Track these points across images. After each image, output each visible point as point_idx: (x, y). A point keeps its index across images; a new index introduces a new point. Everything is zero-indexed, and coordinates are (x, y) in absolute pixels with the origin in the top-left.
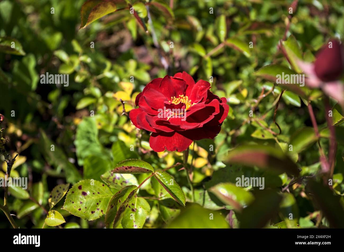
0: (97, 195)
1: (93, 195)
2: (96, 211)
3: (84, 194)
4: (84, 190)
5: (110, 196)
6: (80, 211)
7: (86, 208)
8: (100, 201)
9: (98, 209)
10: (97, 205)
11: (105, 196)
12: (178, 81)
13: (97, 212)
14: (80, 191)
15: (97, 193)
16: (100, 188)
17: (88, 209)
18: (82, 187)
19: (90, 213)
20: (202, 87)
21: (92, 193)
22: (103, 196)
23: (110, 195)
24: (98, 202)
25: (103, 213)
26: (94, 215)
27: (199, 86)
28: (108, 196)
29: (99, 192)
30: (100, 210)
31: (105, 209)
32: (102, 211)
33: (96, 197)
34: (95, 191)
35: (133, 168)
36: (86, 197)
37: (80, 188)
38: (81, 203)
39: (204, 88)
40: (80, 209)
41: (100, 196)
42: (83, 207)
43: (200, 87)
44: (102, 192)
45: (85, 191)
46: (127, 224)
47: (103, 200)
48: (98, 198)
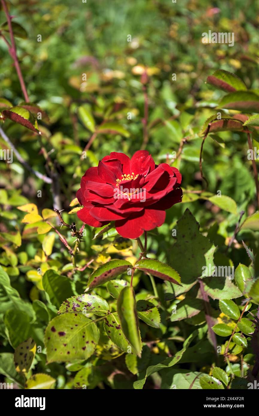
0: (77, 328)
1: (72, 330)
2: (86, 345)
3: (62, 334)
4: (59, 329)
5: (90, 323)
6: (70, 354)
7: (74, 347)
8: (84, 333)
9: (87, 342)
10: (85, 338)
11: (85, 325)
12: (112, 163)
13: (88, 346)
14: (56, 334)
15: (74, 326)
16: (75, 320)
17: (77, 348)
18: (55, 327)
19: (82, 351)
20: (142, 158)
21: (70, 329)
22: (84, 326)
23: (88, 322)
24: (83, 334)
25: (95, 344)
26: (87, 351)
27: (137, 159)
28: (87, 324)
29: (77, 324)
30: (90, 342)
31: (94, 338)
32: (93, 342)
33: (78, 330)
34: (71, 326)
35: (113, 271)
36: (66, 336)
37: (53, 329)
38: (65, 345)
39: (144, 158)
40: (69, 353)
41: (80, 327)
42: (69, 348)
43: (140, 159)
44: (79, 323)
45: (62, 331)
46: (121, 344)
47: (86, 330)
48: (80, 330)
